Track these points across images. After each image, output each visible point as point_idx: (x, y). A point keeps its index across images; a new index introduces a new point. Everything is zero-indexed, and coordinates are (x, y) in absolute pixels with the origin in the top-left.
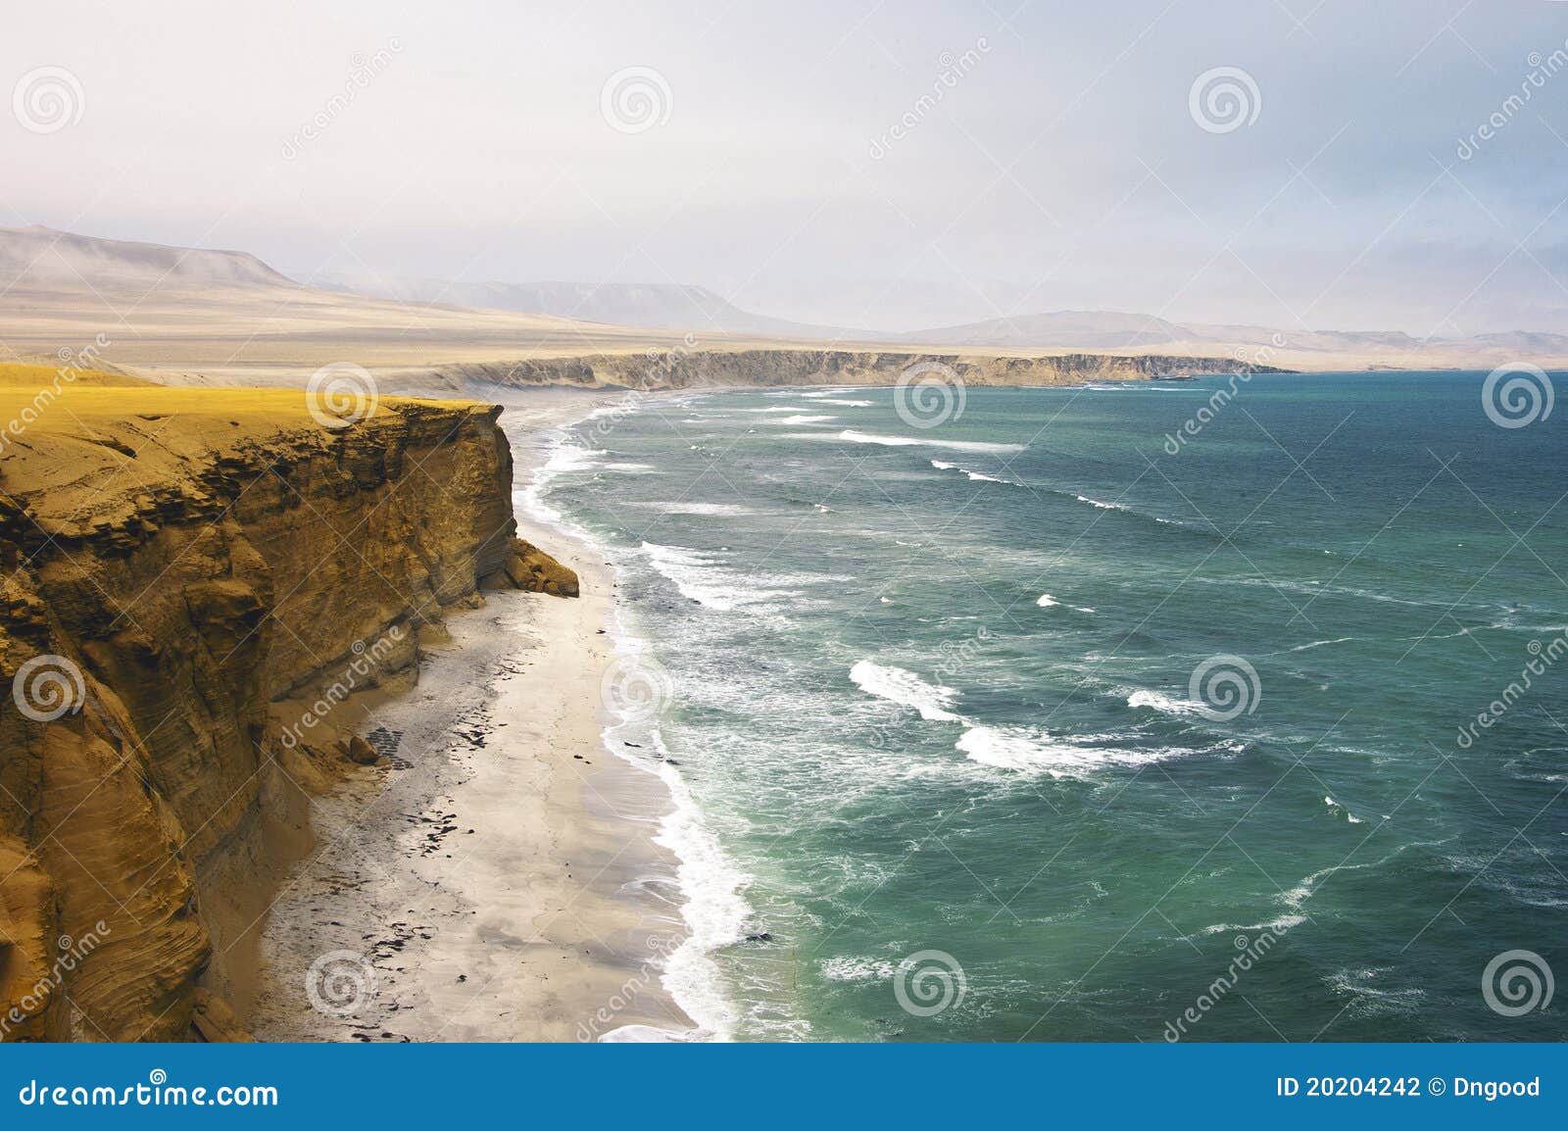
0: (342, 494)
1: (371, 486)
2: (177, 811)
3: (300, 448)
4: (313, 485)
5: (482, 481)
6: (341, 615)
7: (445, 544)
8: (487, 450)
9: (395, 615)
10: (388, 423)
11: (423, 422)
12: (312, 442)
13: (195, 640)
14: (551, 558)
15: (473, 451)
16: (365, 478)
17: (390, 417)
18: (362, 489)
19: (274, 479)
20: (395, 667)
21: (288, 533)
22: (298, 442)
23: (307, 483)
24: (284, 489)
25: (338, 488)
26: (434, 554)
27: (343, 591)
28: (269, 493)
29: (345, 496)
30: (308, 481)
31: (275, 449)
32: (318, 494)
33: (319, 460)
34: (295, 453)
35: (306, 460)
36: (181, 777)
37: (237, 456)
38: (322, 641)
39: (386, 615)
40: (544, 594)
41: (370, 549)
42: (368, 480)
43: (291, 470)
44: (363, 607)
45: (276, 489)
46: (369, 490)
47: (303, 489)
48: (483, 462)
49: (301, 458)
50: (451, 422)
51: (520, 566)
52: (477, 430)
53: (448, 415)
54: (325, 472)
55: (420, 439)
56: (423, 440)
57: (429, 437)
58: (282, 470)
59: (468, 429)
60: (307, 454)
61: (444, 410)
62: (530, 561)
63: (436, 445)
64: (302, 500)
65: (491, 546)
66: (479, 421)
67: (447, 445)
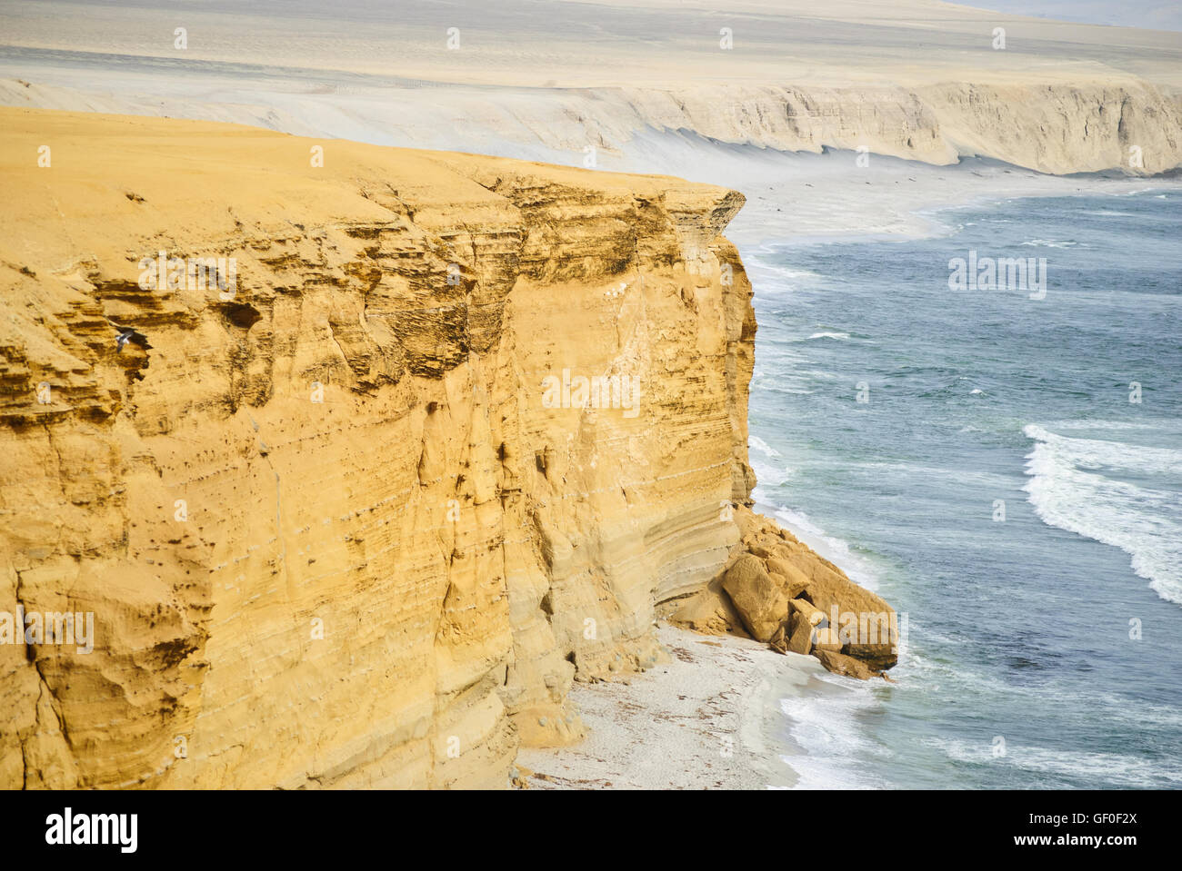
0: (370, 378)
1: (436, 365)
3: (276, 264)
8: (700, 296)
10: (476, 217)
11: (554, 222)
12: (308, 251)
14: (835, 568)
15: (666, 295)
16: (421, 345)
17: (481, 204)
18: (414, 372)
19: (214, 332)
21: (240, 461)
22: (277, 252)
23: (292, 347)
25: (359, 364)
27: (353, 611)
28: (205, 367)
29: (374, 387)
30: (293, 341)
33: (320, 296)
34: (271, 276)
35: (295, 293)
38: (299, 727)
39: (451, 671)
40: (812, 656)
41: (422, 516)
42: (430, 351)
43: (259, 318)
44: (395, 650)
45: (222, 358)
47: (281, 362)
48: (688, 324)
49: (281, 290)
50: (622, 226)
51: (760, 585)
52: (680, 247)
53: (612, 209)
54: (333, 324)
55: (545, 261)
56: (552, 265)
57: (568, 258)
58: (239, 315)
59: (659, 245)
60: (293, 278)
61: (606, 197)
62: (782, 572)
63: (580, 274)
64: (280, 387)
65: (691, 529)
66: (687, 228)
67: (607, 278)
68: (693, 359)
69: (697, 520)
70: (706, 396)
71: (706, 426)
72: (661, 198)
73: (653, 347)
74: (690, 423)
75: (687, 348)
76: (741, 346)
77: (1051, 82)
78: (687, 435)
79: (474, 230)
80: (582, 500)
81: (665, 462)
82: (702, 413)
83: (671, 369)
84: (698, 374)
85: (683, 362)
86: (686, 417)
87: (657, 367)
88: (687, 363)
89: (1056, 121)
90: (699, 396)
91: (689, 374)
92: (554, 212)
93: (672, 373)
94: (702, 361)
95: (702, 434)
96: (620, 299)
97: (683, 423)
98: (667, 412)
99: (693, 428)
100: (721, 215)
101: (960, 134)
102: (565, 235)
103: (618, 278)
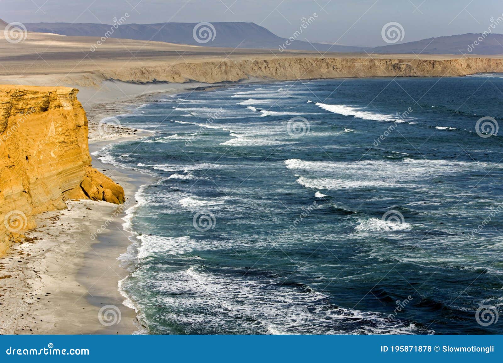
8: (68, 115)
11: (26, 99)
26: (32, 177)
48: (65, 122)
50: (44, 99)
51: (90, 184)
52: (61, 103)
53: (42, 95)
55: (24, 109)
56: (26, 110)
59: (56, 103)
61: (40, 92)
62: (95, 181)
65: (72, 172)
66: (63, 98)
67: (42, 112)
68: (67, 130)
69: (73, 170)
70: (71, 139)
71: (72, 147)
72: (56, 91)
73: (56, 128)
74: (67, 146)
75: (65, 128)
76: (85, 127)
77: (207, 61)
78: (67, 149)
80: (39, 167)
81: (61, 156)
82: (70, 143)
83: (61, 133)
84: (68, 134)
86: (66, 145)
87: (57, 133)
88: (65, 131)
89: (210, 70)
90: (69, 140)
91: (66, 134)
92: (26, 97)
93: (61, 134)
94: (69, 131)
95: (71, 149)
96: (46, 117)
97: (65, 147)
98: (61, 144)
99: (68, 148)
100: (72, 95)
101: (187, 75)
102: (29, 102)
103: (46, 112)
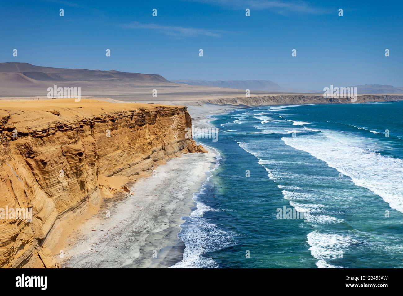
0: (131, 127)
2: (54, 201)
3: (119, 115)
4: (122, 125)
5: (181, 125)
6: (129, 156)
7: (170, 141)
8: (182, 117)
9: (147, 157)
10: (152, 110)
11: (165, 110)
12: (123, 114)
13: (64, 159)
15: (178, 118)
17: (153, 109)
18: (138, 126)
19: (110, 122)
20: (145, 170)
21: (114, 136)
22: (119, 114)
23: (120, 124)
24: (113, 125)
25: (130, 125)
26: (166, 143)
27: (129, 151)
31: (112, 115)
32: (123, 127)
33: (124, 118)
34: (118, 116)
35: (121, 118)
36: (55, 192)
37: (100, 117)
39: (144, 156)
41: (139, 140)
42: (140, 123)
43: (116, 121)
44: (136, 154)
46: (141, 126)
47: (119, 125)
48: (181, 120)
49: (119, 118)
50: (173, 111)
52: (180, 112)
54: (126, 121)
55: (164, 115)
56: (165, 115)
57: (167, 114)
58: (113, 121)
59: (177, 112)
60: (121, 117)
61: (171, 108)
63: (168, 116)
64: (119, 128)
66: (180, 110)
67: (171, 116)
72: (177, 108)
73: (177, 123)
78: (182, 132)
79: (151, 111)
81: (179, 135)
83: (179, 125)
85: (181, 124)
86: (181, 130)
87: (177, 125)
90: (183, 128)
92: (165, 109)
94: (183, 124)
96: (173, 118)
98: (179, 130)
100: (185, 109)
102: (166, 112)
103: (173, 116)
